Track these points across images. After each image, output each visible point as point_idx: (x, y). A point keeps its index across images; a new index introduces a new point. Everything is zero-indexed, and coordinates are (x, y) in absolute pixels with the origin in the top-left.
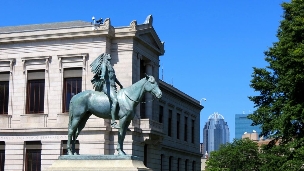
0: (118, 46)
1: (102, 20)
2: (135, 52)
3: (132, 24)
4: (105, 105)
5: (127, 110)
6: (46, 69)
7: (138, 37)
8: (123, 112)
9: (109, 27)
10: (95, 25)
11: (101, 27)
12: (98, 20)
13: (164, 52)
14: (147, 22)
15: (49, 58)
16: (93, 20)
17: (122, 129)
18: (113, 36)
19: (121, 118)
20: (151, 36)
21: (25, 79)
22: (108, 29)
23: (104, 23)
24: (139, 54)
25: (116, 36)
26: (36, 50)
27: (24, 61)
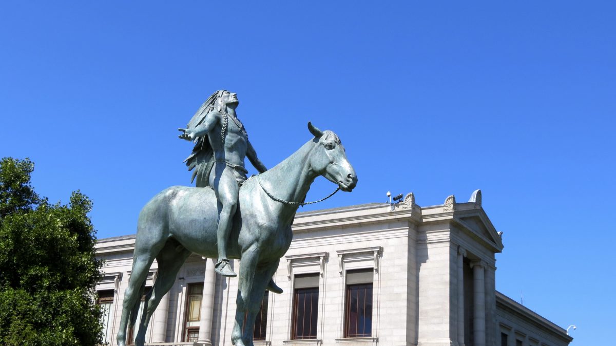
0: (428, 235)
1: (401, 197)
2: (454, 244)
3: (448, 202)
4: (207, 217)
5: (260, 227)
6: (321, 273)
7: (458, 221)
8: (249, 231)
9: (412, 206)
10: (392, 204)
11: (400, 206)
12: (396, 196)
13: (502, 247)
14: (473, 199)
15: (324, 255)
16: (389, 196)
17: (247, 280)
18: (419, 220)
19: (245, 250)
20: (480, 221)
21: (291, 287)
22: (411, 209)
23: (404, 200)
24: (460, 248)
25: (424, 220)
26: (307, 244)
27: (289, 261)
